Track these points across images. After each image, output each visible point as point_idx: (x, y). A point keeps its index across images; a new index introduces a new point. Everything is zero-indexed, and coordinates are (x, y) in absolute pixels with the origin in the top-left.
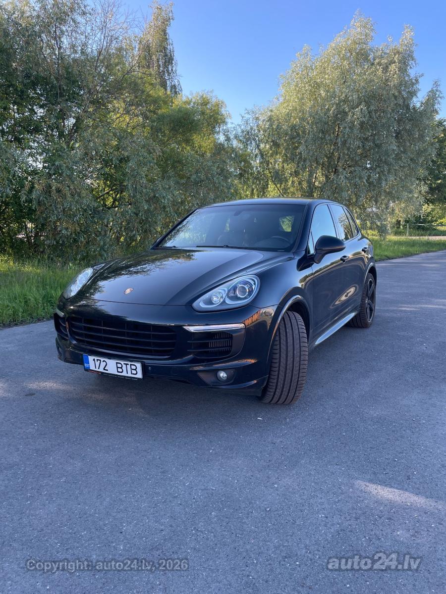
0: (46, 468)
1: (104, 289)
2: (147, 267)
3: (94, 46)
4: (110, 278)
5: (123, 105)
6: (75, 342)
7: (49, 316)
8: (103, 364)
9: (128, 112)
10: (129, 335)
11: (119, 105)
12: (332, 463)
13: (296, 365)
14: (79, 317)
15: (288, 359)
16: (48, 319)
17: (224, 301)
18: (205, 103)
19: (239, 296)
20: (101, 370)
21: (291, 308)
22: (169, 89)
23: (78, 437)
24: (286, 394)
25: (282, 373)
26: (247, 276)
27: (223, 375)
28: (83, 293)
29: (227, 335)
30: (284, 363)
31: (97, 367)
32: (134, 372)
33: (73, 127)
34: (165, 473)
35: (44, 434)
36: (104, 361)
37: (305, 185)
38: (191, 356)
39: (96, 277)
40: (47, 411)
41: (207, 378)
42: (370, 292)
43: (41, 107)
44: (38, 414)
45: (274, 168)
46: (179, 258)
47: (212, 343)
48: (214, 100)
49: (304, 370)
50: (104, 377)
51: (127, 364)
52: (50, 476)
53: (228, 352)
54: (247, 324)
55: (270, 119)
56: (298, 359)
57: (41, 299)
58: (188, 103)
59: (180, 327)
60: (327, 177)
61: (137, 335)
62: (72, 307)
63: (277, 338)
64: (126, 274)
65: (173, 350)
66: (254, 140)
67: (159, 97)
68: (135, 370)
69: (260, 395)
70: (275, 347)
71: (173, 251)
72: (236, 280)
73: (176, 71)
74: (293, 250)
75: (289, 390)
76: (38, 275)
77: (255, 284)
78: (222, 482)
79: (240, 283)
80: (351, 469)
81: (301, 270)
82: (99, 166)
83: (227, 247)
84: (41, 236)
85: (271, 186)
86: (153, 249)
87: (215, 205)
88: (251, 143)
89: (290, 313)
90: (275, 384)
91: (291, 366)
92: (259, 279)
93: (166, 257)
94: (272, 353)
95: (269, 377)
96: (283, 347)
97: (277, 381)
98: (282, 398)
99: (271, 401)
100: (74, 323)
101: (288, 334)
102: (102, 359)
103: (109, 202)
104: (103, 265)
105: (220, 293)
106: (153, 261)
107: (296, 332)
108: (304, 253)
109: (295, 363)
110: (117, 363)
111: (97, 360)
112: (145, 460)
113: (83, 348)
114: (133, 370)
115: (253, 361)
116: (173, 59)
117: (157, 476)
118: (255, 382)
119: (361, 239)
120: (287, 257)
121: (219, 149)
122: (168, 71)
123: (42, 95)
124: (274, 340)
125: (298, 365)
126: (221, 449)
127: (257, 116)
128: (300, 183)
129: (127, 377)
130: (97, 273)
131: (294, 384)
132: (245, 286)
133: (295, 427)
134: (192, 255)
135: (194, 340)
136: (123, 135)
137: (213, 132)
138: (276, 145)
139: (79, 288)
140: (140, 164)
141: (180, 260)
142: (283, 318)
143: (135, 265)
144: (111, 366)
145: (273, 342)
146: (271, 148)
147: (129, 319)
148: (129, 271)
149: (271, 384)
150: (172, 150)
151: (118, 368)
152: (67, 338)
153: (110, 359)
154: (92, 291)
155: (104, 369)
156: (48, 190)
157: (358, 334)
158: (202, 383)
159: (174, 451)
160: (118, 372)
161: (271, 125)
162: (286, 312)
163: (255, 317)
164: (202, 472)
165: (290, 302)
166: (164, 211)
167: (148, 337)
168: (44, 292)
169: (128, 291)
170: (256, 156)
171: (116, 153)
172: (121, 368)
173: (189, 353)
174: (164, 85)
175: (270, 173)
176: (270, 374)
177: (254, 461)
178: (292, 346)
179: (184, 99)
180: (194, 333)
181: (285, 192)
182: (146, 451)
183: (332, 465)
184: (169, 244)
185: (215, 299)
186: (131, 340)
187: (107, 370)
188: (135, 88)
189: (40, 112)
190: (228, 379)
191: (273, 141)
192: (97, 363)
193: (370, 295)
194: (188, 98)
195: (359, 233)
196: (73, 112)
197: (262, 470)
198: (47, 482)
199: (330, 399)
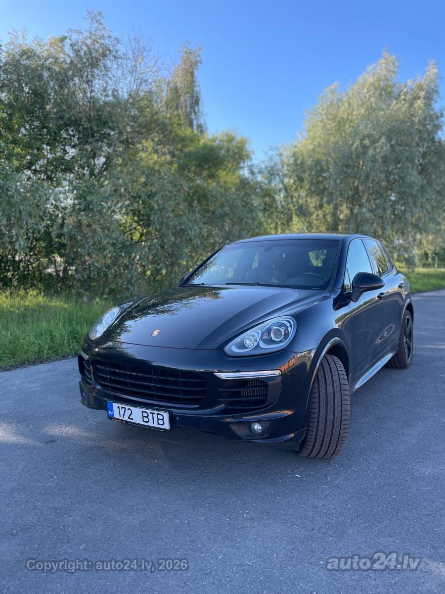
0: (64, 532)
1: (130, 329)
2: (174, 306)
3: (125, 88)
4: (136, 317)
5: (151, 144)
6: (99, 387)
7: (74, 352)
8: (128, 413)
9: (156, 151)
10: (156, 381)
11: (149, 144)
12: (384, 534)
13: (338, 415)
14: (104, 360)
15: (328, 409)
16: (73, 357)
17: (258, 346)
18: (231, 139)
19: (274, 338)
20: (126, 418)
21: (330, 352)
22: (195, 127)
23: (100, 494)
24: (327, 448)
25: (322, 425)
26: (282, 318)
27: (257, 427)
28: (110, 334)
29: (262, 383)
30: (324, 413)
31: (122, 415)
32: (161, 422)
33: (104, 164)
34: (195, 542)
35: (64, 489)
36: (129, 409)
37: (329, 218)
38: (222, 406)
39: (124, 317)
40: (68, 461)
41: (240, 431)
42: (408, 330)
43: (74, 147)
44: (58, 465)
45: (298, 202)
46: (205, 296)
47: (245, 392)
48: (238, 138)
49: (346, 422)
50: (129, 426)
51: (153, 414)
52: (68, 542)
53: (263, 402)
54: (283, 371)
55: (294, 155)
56: (339, 409)
57: (66, 336)
58: (214, 141)
59: (212, 373)
60: (351, 210)
61: (164, 382)
62: (97, 350)
63: (316, 386)
64: (153, 314)
65: (202, 399)
66: (278, 175)
67: (186, 136)
68: (162, 420)
69: (297, 450)
70: (314, 396)
71: (200, 289)
72: (271, 322)
73: (202, 111)
74: (329, 288)
75: (330, 443)
76: (65, 309)
77: (291, 326)
78: (259, 556)
79: (274, 325)
80: (406, 542)
81: (337, 309)
82: (127, 203)
83: (258, 284)
84: (69, 270)
85: (295, 219)
86: (181, 286)
87: (242, 241)
88: (275, 178)
89: (328, 357)
90: (314, 437)
91: (332, 417)
92: (294, 320)
93: (193, 295)
94: (311, 402)
95: (308, 429)
96: (323, 395)
97: (317, 433)
98: (321, 452)
99: (309, 455)
100: (98, 366)
101: (327, 381)
102: (127, 407)
103: (136, 236)
104: (131, 303)
105: (253, 336)
106: (181, 299)
107: (336, 379)
108: (340, 290)
109: (336, 414)
110: (143, 412)
111: (122, 408)
112: (172, 525)
113: (108, 394)
114: (160, 420)
115: (290, 413)
116: (199, 100)
117: (185, 545)
118: (293, 435)
119: (397, 274)
120: (321, 296)
121: (244, 184)
122: (194, 111)
123: (74, 136)
124: (313, 387)
125: (339, 416)
126: (256, 514)
127: (281, 151)
128: (324, 217)
129: (153, 427)
130: (124, 312)
131: (335, 437)
132: (281, 329)
133: (337, 486)
134: (218, 293)
135: (226, 388)
136: (151, 172)
137: (238, 167)
138: (301, 179)
139: (105, 329)
140: (166, 199)
141: (206, 299)
142: (321, 364)
143: (162, 304)
144: (137, 415)
145: (312, 389)
146: (295, 183)
147: (155, 364)
148: (156, 310)
149: (309, 436)
150: (198, 185)
151: (143, 417)
152: (91, 382)
153: (135, 407)
154: (119, 331)
155: (129, 418)
156: (79, 225)
157: (396, 374)
158: (233, 436)
159: (204, 514)
160: (144, 421)
161: (295, 161)
162: (325, 356)
163: (292, 362)
164: (235, 542)
165: (329, 345)
166: (190, 244)
167: (175, 383)
168: (70, 329)
169: (156, 333)
170: (280, 191)
171: (144, 189)
172: (147, 417)
173: (221, 403)
174: (191, 124)
175: (294, 206)
176: (308, 426)
177: (294, 529)
178: (332, 394)
179: (211, 137)
180: (226, 380)
181: (310, 226)
182: (172, 513)
183: (384, 536)
184: (197, 281)
185: (248, 342)
186: (158, 387)
187: (132, 419)
188: (163, 127)
189: (72, 152)
190: (264, 431)
191: (297, 176)
192: (122, 411)
193: (407, 333)
194: (214, 136)
195: (394, 268)
196: (103, 151)
197: (304, 541)
198: (65, 550)
199: (373, 452)
